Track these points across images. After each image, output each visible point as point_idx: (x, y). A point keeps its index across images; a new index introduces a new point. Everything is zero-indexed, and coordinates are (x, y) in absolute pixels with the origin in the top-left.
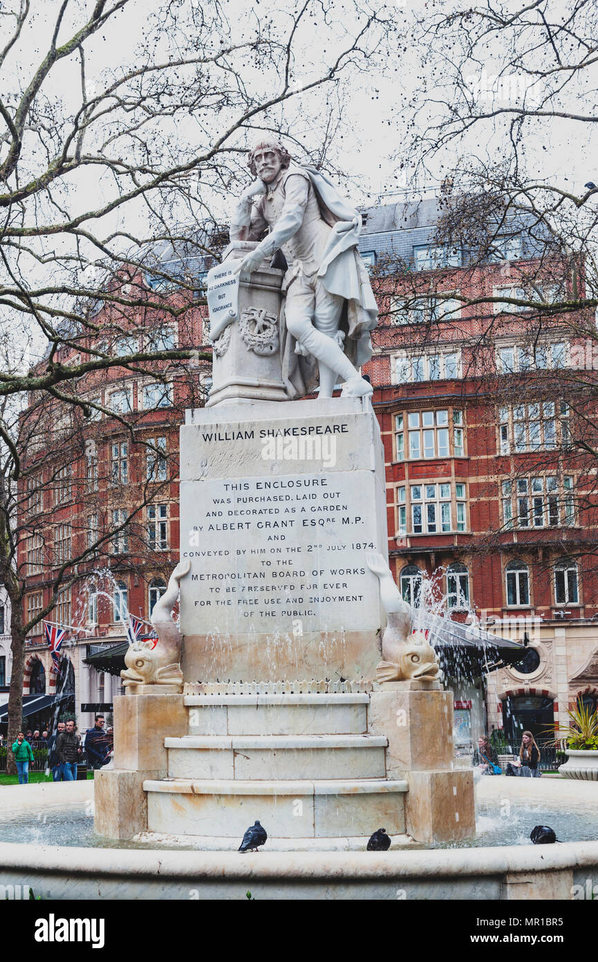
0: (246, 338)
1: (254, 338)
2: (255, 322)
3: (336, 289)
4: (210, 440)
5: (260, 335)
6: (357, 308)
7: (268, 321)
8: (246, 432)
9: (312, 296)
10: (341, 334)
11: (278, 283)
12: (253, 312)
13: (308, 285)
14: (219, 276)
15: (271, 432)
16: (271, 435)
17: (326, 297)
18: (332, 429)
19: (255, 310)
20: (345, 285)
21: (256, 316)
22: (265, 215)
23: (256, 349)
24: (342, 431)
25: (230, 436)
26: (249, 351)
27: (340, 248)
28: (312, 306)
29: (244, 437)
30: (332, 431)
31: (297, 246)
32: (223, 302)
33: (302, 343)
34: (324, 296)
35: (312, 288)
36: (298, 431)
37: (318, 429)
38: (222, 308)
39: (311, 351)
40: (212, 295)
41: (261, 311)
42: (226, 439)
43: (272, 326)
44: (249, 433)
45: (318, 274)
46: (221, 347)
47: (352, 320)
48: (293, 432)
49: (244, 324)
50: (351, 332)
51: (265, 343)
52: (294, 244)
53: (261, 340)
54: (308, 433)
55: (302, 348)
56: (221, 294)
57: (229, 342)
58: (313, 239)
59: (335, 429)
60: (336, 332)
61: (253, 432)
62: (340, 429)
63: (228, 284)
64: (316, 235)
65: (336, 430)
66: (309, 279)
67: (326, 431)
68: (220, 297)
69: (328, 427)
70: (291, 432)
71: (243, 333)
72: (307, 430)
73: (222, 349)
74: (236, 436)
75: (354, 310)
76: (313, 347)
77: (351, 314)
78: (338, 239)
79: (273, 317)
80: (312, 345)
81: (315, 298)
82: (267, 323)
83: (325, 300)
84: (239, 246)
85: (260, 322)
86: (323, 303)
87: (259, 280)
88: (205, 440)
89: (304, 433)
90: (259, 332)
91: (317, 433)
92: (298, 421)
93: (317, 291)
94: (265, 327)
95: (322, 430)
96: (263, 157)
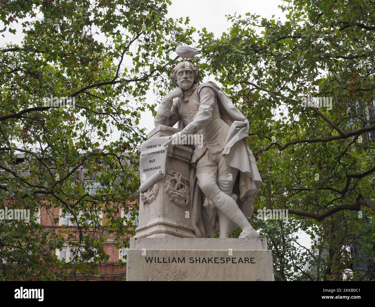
0: (170, 192)
1: (175, 192)
2: (175, 181)
3: (235, 164)
4: (151, 262)
5: (178, 191)
6: (248, 180)
7: (184, 182)
8: (179, 258)
9: (216, 168)
10: (235, 196)
11: (189, 157)
12: (174, 174)
13: (213, 160)
14: (151, 147)
15: (198, 259)
16: (198, 262)
17: (227, 170)
18: (243, 260)
19: (175, 173)
20: (241, 162)
21: (176, 177)
22: (180, 111)
23: (176, 200)
24: (251, 263)
25: (167, 260)
26: (171, 201)
27: (237, 138)
28: (216, 174)
29: (177, 262)
30: (244, 262)
31: (206, 134)
32: (153, 165)
33: (211, 200)
34: (226, 169)
35: (216, 163)
36: (219, 260)
37: (233, 259)
38: (151, 169)
39: (217, 205)
40: (144, 160)
41: (179, 174)
42: (164, 262)
43: (186, 186)
44: (181, 259)
45: (223, 153)
46: (150, 196)
47: (244, 188)
48: (215, 260)
49: (168, 181)
50: (242, 195)
51: (182, 196)
52: (204, 132)
53: (180, 194)
54: (226, 262)
55: (210, 202)
56: (152, 159)
57: (157, 193)
58: (218, 130)
59: (245, 260)
60: (232, 195)
61: (184, 258)
62: (250, 261)
63: (158, 152)
64: (220, 128)
65: (246, 262)
66: (215, 156)
67: (239, 261)
68: (150, 162)
69: (240, 258)
70: (213, 260)
71: (167, 188)
72: (225, 260)
73: (150, 198)
74: (171, 260)
75: (245, 181)
76: (219, 202)
77: (242, 183)
78: (235, 132)
79: (186, 179)
80: (219, 201)
81: (218, 170)
82: (182, 183)
83: (226, 171)
84: (164, 129)
85: (179, 182)
86: (225, 173)
87: (177, 153)
88: (147, 262)
89: (223, 262)
90: (178, 189)
91: (233, 263)
92: (218, 252)
93: (220, 165)
94: (182, 186)
95: (237, 260)
96: (184, 73)
